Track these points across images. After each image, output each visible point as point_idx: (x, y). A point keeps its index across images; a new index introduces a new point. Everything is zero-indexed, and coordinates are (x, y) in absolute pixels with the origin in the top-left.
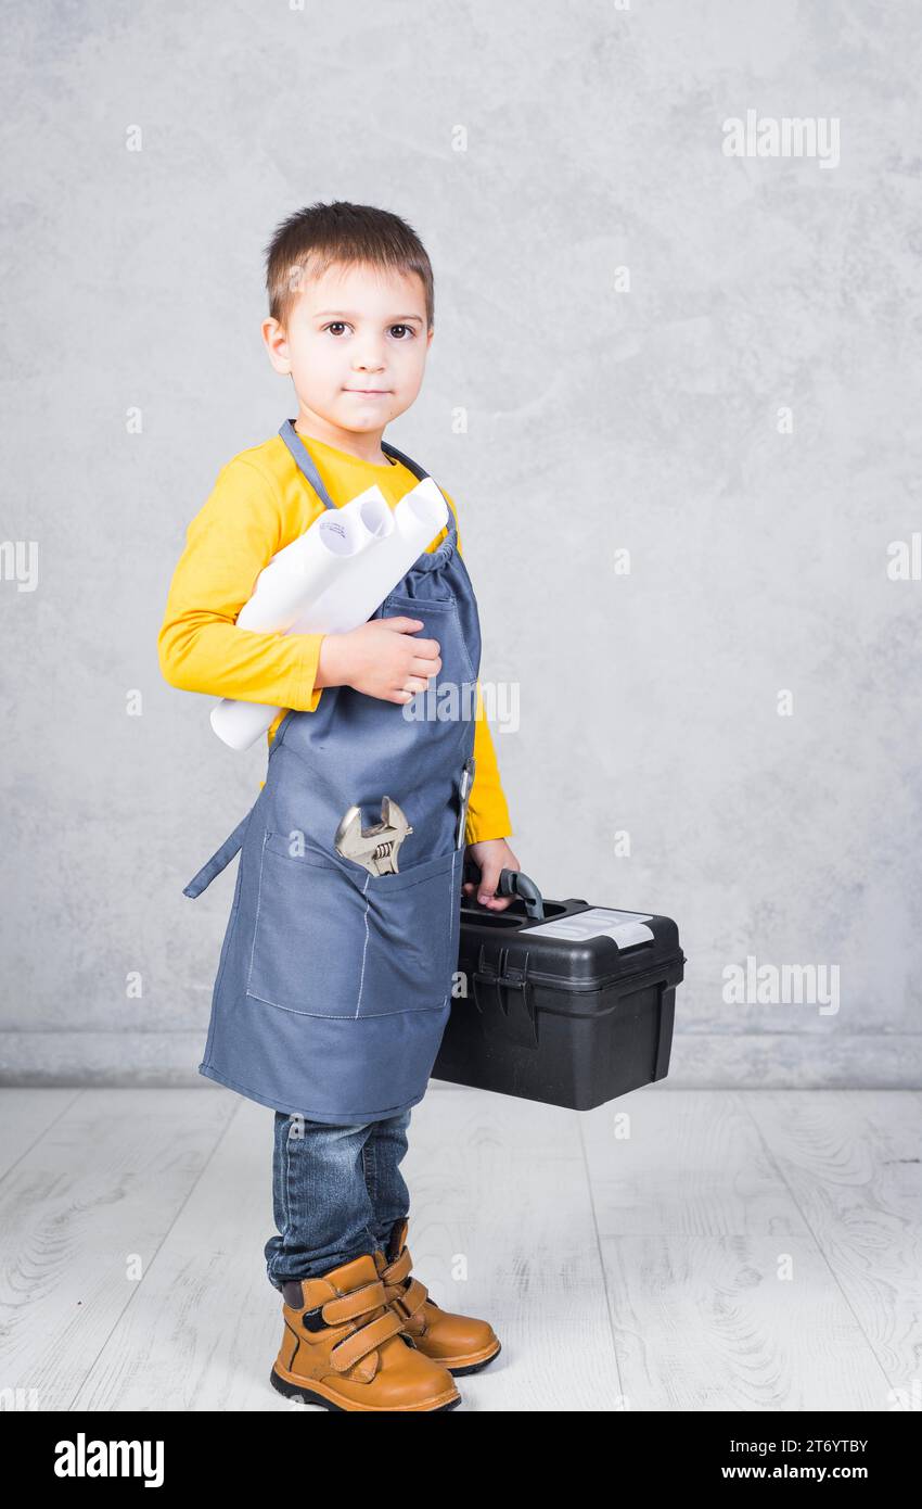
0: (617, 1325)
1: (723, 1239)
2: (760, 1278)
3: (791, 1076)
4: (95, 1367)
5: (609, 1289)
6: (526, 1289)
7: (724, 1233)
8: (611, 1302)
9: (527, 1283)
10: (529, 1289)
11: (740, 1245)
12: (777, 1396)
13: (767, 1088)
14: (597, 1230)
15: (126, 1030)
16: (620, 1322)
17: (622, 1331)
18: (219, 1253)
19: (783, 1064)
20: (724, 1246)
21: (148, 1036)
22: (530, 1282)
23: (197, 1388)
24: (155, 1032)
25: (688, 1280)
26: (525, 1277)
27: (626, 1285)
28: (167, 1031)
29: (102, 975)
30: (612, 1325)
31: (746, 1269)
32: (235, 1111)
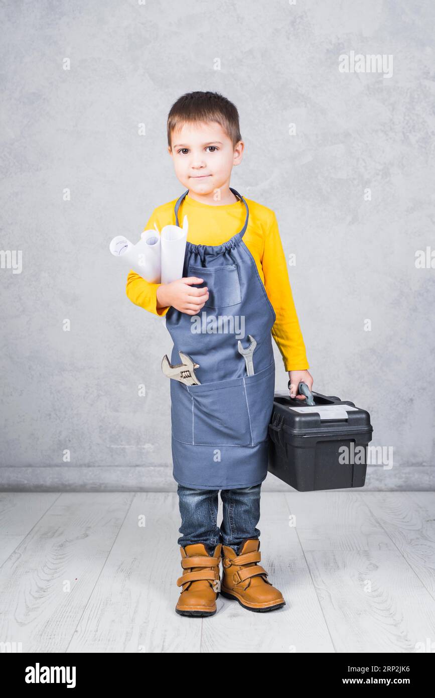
0: (317, 586)
1: (359, 551)
2: (377, 567)
3: (382, 486)
4: (88, 604)
5: (311, 572)
6: (274, 572)
7: (359, 549)
8: (313, 577)
9: (274, 570)
10: (276, 572)
11: (367, 554)
12: (391, 614)
13: (370, 491)
14: (302, 549)
15: (81, 466)
16: (318, 585)
17: (319, 589)
18: (135, 559)
19: (377, 480)
20: (360, 555)
21: (90, 468)
22: (276, 569)
23: (135, 612)
24: (94, 466)
25: (346, 569)
26: (273, 568)
27: (318, 570)
28: (99, 466)
29: (70, 441)
30: (315, 587)
31: (371, 564)
32: (132, 501)
